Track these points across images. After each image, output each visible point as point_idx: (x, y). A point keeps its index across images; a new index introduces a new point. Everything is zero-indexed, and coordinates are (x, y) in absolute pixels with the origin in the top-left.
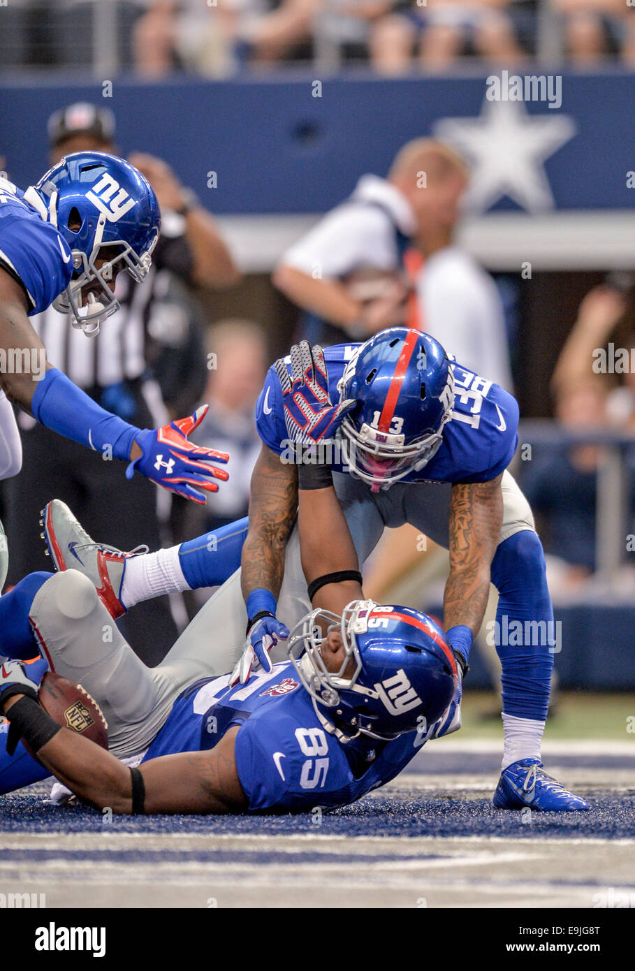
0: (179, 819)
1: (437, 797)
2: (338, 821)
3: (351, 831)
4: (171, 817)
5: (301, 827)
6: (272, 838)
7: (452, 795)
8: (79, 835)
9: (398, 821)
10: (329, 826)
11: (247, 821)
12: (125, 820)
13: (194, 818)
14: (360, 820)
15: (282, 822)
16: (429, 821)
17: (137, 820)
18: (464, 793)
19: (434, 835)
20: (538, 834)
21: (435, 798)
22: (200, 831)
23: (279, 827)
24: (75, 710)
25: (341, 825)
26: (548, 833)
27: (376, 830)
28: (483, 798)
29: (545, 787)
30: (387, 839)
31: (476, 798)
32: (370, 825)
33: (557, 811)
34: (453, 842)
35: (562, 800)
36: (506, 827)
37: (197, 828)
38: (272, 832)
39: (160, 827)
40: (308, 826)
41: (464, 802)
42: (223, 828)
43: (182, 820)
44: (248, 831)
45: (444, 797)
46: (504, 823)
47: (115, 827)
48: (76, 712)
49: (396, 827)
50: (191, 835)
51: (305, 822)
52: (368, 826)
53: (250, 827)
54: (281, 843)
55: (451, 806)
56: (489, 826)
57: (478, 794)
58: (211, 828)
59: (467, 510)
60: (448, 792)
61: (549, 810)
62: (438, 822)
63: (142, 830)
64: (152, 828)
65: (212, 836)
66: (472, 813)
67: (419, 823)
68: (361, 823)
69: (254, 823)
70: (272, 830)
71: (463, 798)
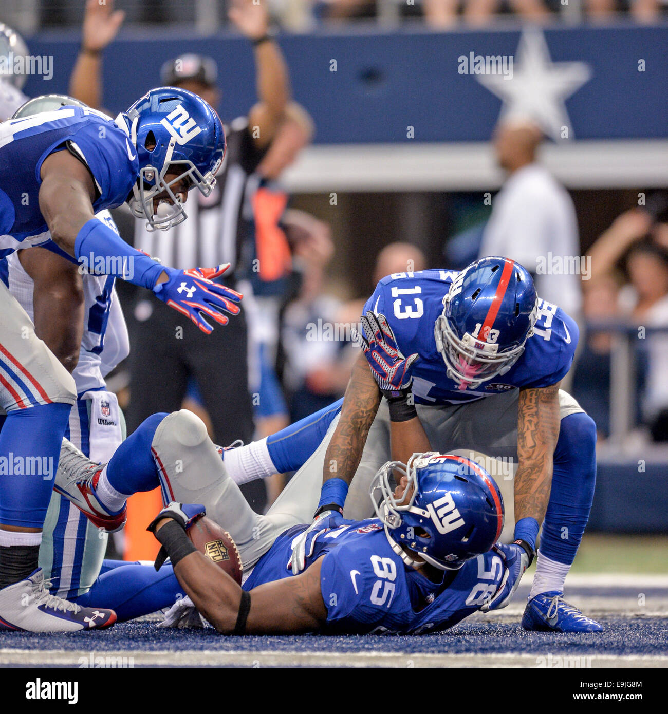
0: (267, 639)
1: (478, 621)
2: (397, 641)
3: (408, 649)
4: (260, 638)
5: (366, 646)
6: (343, 655)
7: (491, 620)
8: (185, 653)
9: (446, 641)
10: (389, 645)
11: (322, 641)
12: (223, 640)
13: (279, 638)
14: (415, 640)
15: (351, 642)
16: (472, 641)
17: (232, 640)
18: (500, 618)
19: (476, 652)
20: (561, 652)
21: (477, 622)
22: (283, 649)
23: (349, 646)
24: (215, 545)
25: (399, 644)
26: (569, 650)
27: (428, 648)
28: (516, 622)
29: (567, 613)
30: (437, 655)
31: (510, 622)
32: (423, 644)
33: (576, 633)
34: (491, 658)
35: (580, 624)
36: (534, 645)
37: (281, 647)
38: (343, 650)
39: (251, 646)
40: (372, 645)
41: (500, 625)
42: (303, 646)
43: (270, 640)
44: (323, 649)
45: (485, 621)
46: (533, 642)
47: (215, 646)
48: (215, 546)
49: (444, 646)
50: (277, 653)
51: (370, 642)
52: (421, 645)
53: (325, 646)
54: (350, 659)
55: (489, 629)
56: (521, 644)
57: (512, 619)
58: (293, 646)
59: (534, 414)
60: (487, 617)
61: (570, 632)
62: (479, 641)
63: (237, 648)
64: (245, 647)
65: (294, 653)
66: (507, 634)
67: (464, 642)
68: (415, 642)
69: (328, 643)
70: (343, 648)
71: (499, 622)
